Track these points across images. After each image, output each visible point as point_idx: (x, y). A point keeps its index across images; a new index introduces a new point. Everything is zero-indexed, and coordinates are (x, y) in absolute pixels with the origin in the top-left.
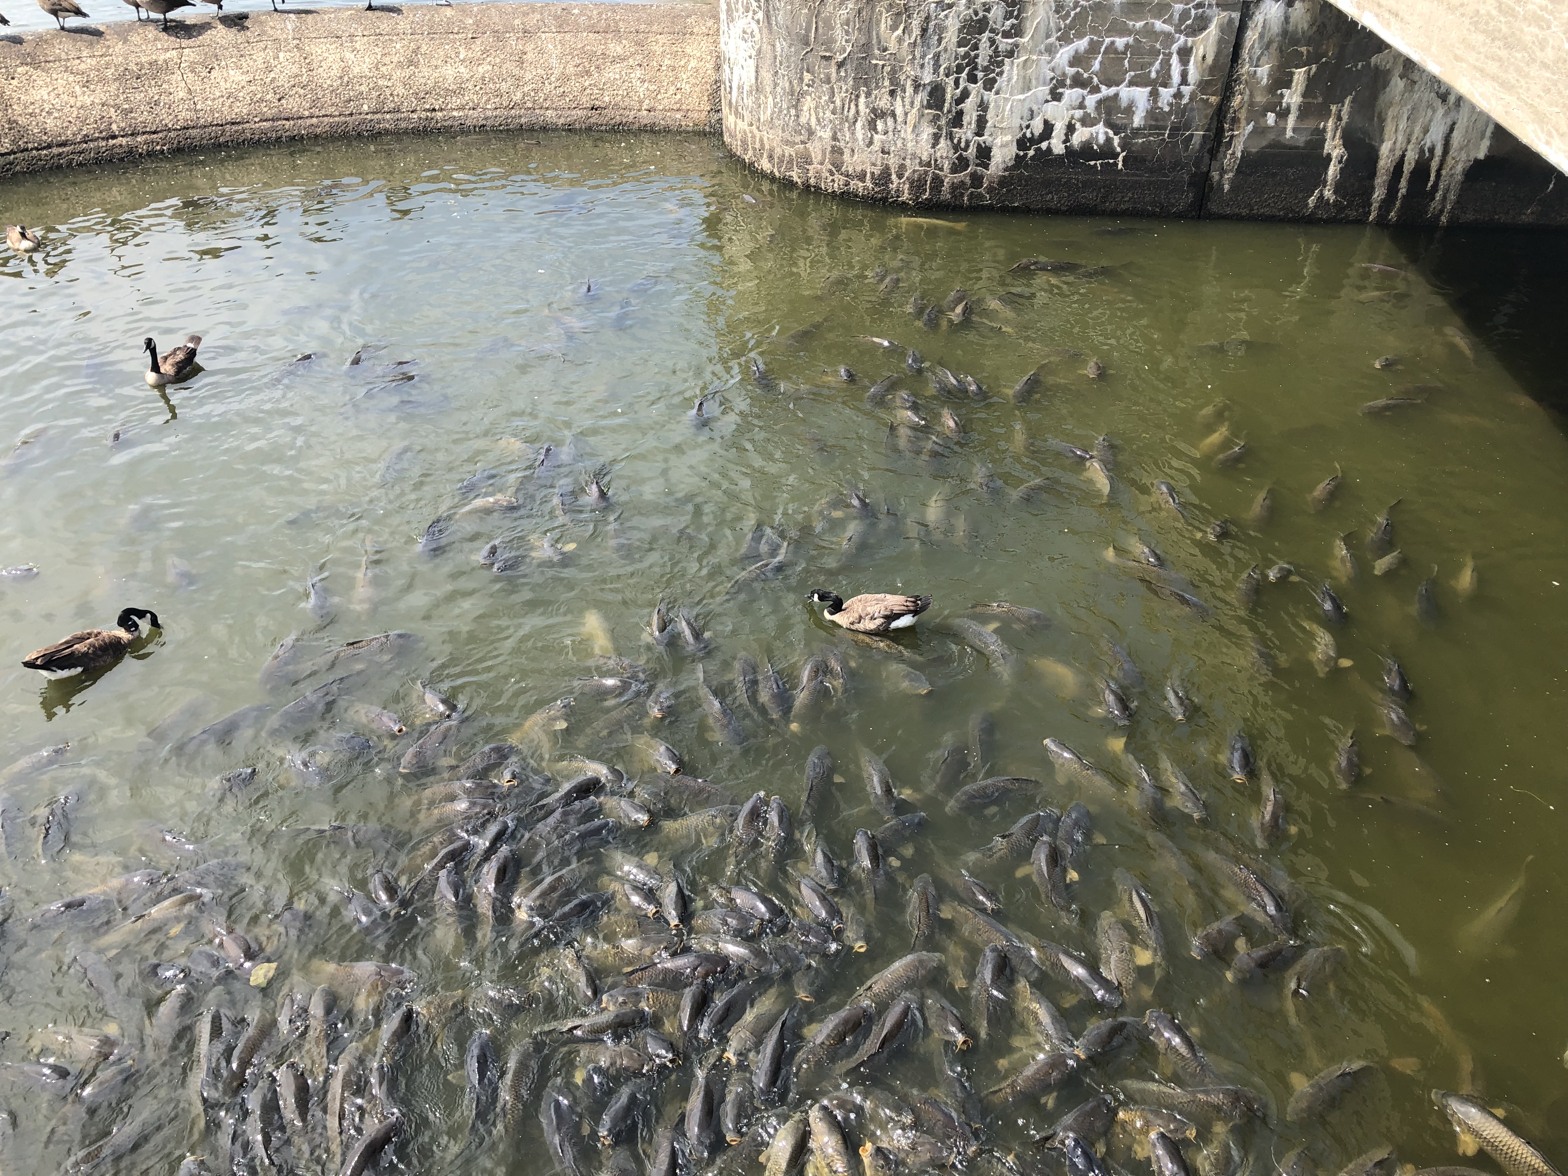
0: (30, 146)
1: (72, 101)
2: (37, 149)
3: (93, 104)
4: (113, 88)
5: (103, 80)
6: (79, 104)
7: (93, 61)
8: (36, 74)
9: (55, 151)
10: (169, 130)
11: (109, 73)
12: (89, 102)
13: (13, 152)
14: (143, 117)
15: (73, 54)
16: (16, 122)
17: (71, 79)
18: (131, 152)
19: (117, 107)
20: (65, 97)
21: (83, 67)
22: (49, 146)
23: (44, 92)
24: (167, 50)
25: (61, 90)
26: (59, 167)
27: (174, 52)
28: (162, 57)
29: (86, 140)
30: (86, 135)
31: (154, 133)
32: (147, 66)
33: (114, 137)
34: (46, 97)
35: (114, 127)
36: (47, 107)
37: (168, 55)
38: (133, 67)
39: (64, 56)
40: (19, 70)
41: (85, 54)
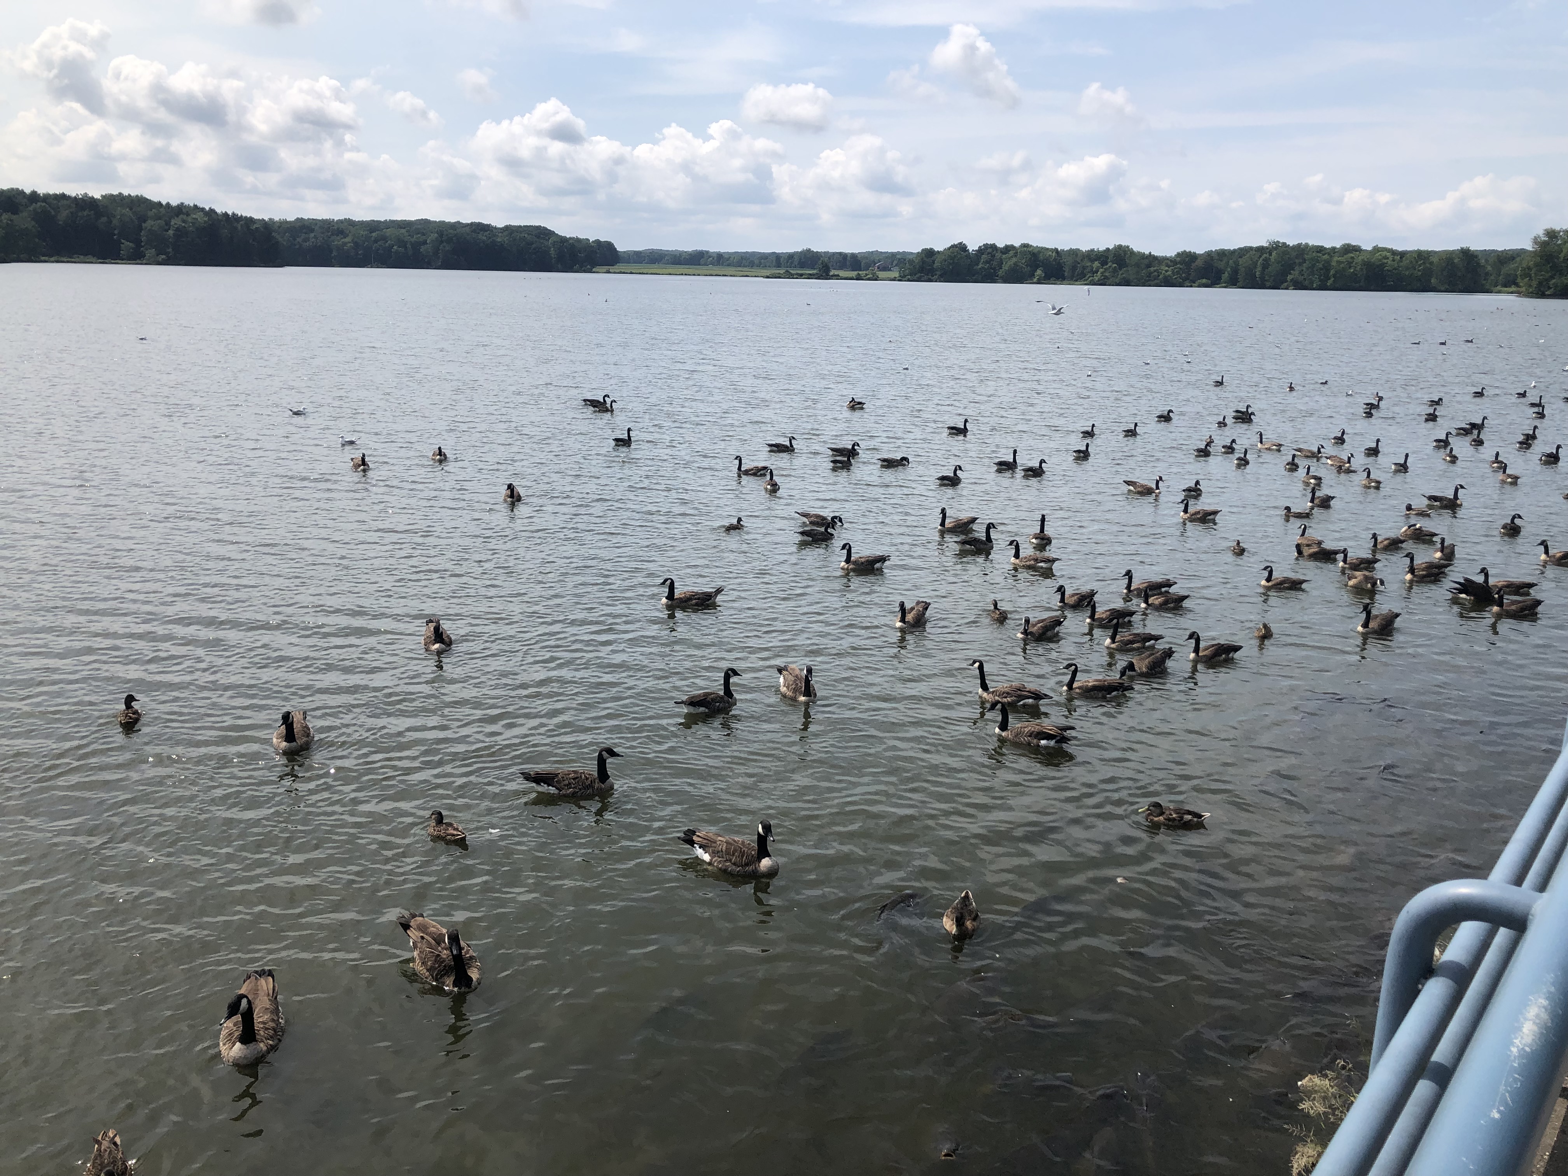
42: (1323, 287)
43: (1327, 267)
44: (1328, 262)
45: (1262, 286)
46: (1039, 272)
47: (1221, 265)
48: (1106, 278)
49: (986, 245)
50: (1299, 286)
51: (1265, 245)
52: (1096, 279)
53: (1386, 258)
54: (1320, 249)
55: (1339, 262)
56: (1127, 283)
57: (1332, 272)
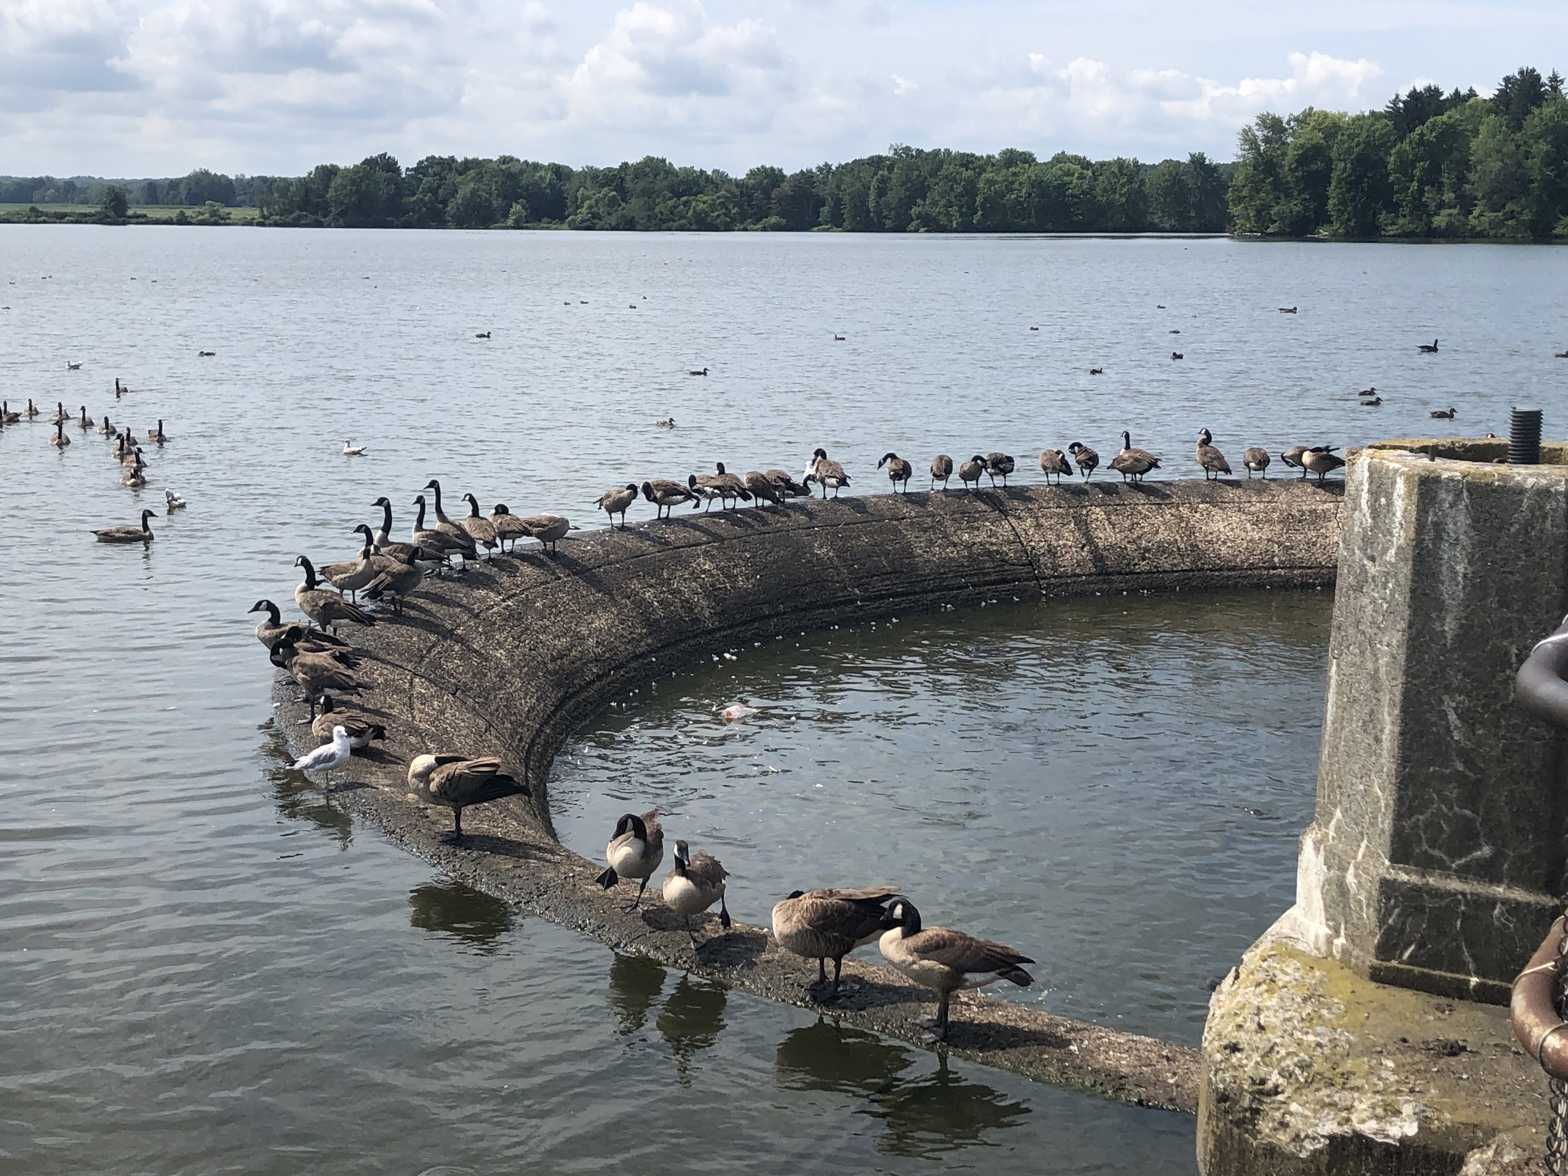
0: (1206, 567)
1: (1243, 535)
2: (1211, 570)
3: (1260, 538)
4: (1278, 528)
5: (1270, 521)
6: (1249, 538)
7: (1262, 506)
8: (1214, 511)
9: (1225, 573)
10: (1323, 567)
11: (1275, 516)
12: (1257, 537)
13: (1192, 570)
14: (1300, 554)
15: (1244, 499)
16: (1197, 546)
17: (1243, 517)
18: (1287, 581)
19: (1280, 544)
20: (1237, 531)
21: (1253, 509)
22: (1221, 569)
23: (1221, 525)
24: (1325, 502)
25: (1235, 525)
26: (1227, 587)
27: (1331, 505)
28: (1320, 508)
29: (1252, 567)
30: (1252, 564)
31: (1310, 568)
32: (1307, 513)
33: (1275, 568)
34: (1222, 530)
35: (1276, 559)
36: (1223, 538)
37: (1326, 506)
38: (1295, 512)
39: (1236, 499)
40: (1201, 506)
41: (1254, 499)
42: (967, 227)
43: (971, 190)
44: (971, 184)
45: (880, 228)
46: (516, 208)
47: (825, 192)
48: (595, 216)
49: (431, 160)
50: (933, 225)
51: (886, 152)
52: (579, 218)
53: (1069, 173)
54: (967, 161)
55: (991, 182)
56: (629, 225)
57: (979, 199)
